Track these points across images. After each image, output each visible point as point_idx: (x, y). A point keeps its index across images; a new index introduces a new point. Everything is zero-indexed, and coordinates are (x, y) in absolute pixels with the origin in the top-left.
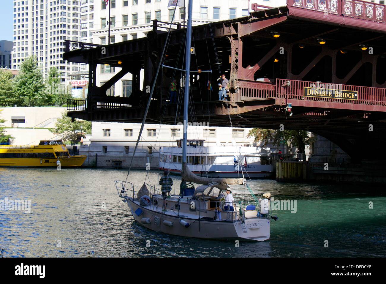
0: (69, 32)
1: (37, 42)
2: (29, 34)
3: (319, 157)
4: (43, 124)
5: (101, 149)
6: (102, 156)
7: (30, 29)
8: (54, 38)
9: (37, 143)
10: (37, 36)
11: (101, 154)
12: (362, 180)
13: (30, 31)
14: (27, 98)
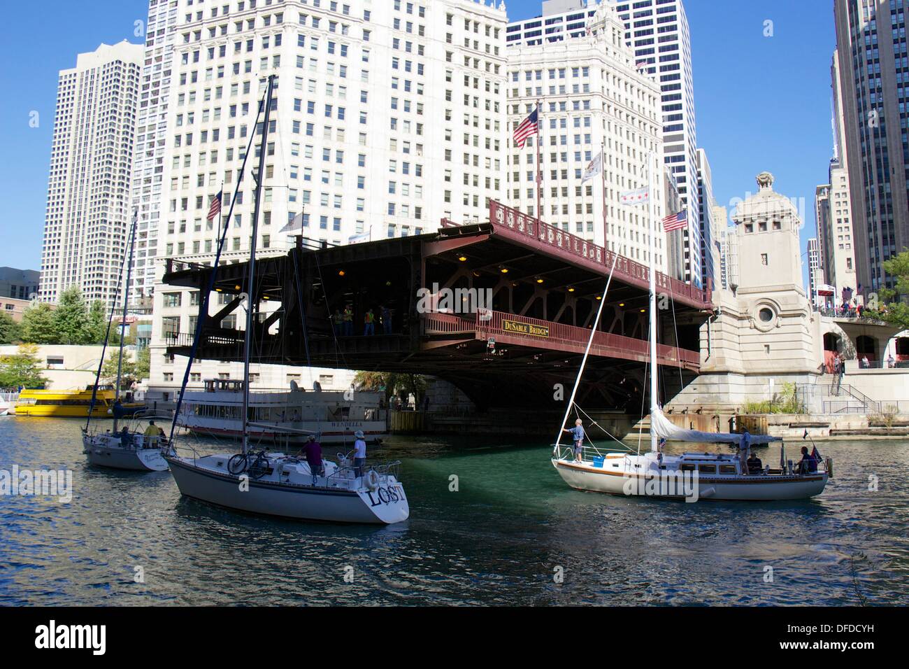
0: (107, 262)
1: (69, 272)
2: (60, 263)
3: (437, 406)
4: (84, 366)
5: (161, 396)
6: (163, 405)
7: (61, 257)
8: (90, 269)
9: (83, 388)
10: (69, 266)
11: (161, 401)
12: (488, 431)
13: (61, 261)
14: (66, 334)
